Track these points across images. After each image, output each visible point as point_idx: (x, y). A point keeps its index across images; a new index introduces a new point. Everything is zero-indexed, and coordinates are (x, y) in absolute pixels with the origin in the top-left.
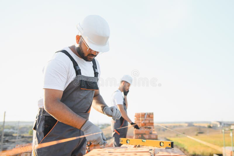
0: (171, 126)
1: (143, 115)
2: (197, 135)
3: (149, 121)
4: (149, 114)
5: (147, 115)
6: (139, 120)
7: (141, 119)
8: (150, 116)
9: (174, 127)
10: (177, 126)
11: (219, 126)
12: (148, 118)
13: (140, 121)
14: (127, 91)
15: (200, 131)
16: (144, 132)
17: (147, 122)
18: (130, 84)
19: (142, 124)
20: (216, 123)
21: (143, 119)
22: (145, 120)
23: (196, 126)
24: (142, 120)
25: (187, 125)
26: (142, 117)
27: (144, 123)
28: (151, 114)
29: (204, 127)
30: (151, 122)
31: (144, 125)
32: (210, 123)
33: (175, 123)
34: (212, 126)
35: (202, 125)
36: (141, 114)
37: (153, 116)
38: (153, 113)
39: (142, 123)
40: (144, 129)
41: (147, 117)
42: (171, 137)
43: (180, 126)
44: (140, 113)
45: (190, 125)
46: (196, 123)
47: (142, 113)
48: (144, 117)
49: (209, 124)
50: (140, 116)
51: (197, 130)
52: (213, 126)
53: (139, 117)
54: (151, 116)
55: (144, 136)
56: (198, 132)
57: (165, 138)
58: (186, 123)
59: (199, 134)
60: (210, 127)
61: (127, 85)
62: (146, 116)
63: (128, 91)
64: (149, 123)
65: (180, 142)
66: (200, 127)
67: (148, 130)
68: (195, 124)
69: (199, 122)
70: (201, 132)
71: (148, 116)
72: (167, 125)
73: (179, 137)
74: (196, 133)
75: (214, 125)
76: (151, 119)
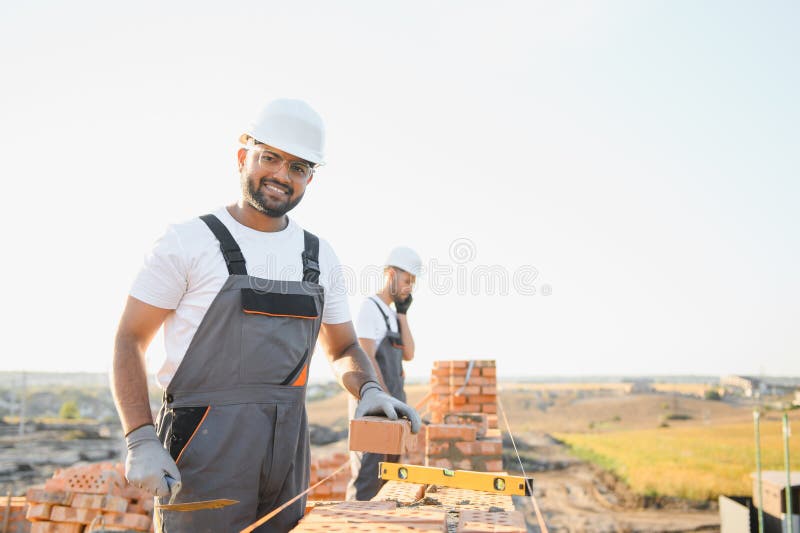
0: (569, 392)
1: (462, 369)
2: (665, 426)
3: (481, 390)
4: (479, 365)
5: (475, 367)
6: (448, 385)
7: (452, 381)
8: (484, 370)
9: (582, 395)
10: (590, 393)
11: (748, 393)
12: (479, 380)
13: (451, 389)
14: (404, 297)
15: (678, 410)
16: (459, 434)
17: (475, 390)
18: (414, 277)
19: (455, 398)
20: (738, 382)
21: (460, 381)
22: (468, 385)
23: (662, 393)
24: (458, 386)
25: (628, 387)
26: (455, 376)
27: (461, 395)
28: (486, 367)
29: (692, 396)
30: (486, 391)
31: (464, 401)
32: (717, 382)
33: (584, 380)
34: (721, 392)
35: (685, 389)
36: (452, 366)
37: (494, 372)
38: (493, 362)
39: (457, 394)
40: (458, 423)
41: (472, 376)
42: (568, 432)
43: (604, 393)
44: (449, 363)
45: (641, 387)
46: (663, 381)
47: (455, 362)
48: (465, 376)
49: (710, 387)
50: (451, 371)
51: (667, 408)
52: (726, 393)
53: (448, 376)
54: (486, 372)
55: (458, 445)
56: (671, 413)
57: (547, 436)
58: (626, 381)
59: (671, 423)
60: (714, 397)
61: (403, 277)
62: (469, 371)
63: (408, 300)
64: (481, 394)
65: (600, 450)
66: (677, 396)
67: (473, 427)
68: (660, 387)
69: (673, 379)
70: (680, 413)
71: (477, 372)
72: (553, 387)
73: (600, 432)
74: (661, 418)
75: (731, 390)
76: (486, 381)
